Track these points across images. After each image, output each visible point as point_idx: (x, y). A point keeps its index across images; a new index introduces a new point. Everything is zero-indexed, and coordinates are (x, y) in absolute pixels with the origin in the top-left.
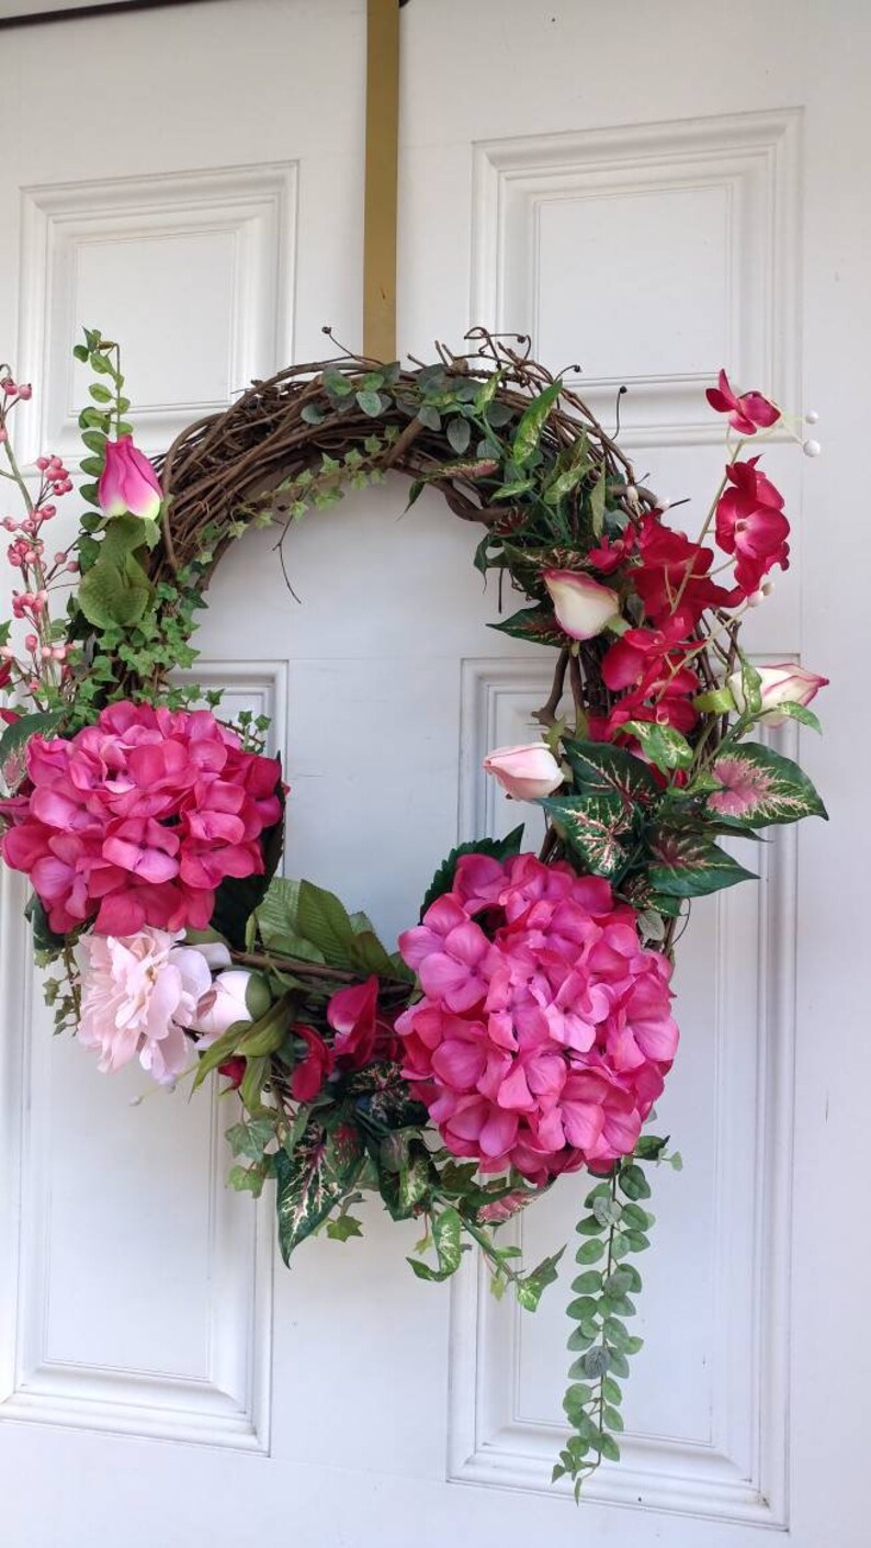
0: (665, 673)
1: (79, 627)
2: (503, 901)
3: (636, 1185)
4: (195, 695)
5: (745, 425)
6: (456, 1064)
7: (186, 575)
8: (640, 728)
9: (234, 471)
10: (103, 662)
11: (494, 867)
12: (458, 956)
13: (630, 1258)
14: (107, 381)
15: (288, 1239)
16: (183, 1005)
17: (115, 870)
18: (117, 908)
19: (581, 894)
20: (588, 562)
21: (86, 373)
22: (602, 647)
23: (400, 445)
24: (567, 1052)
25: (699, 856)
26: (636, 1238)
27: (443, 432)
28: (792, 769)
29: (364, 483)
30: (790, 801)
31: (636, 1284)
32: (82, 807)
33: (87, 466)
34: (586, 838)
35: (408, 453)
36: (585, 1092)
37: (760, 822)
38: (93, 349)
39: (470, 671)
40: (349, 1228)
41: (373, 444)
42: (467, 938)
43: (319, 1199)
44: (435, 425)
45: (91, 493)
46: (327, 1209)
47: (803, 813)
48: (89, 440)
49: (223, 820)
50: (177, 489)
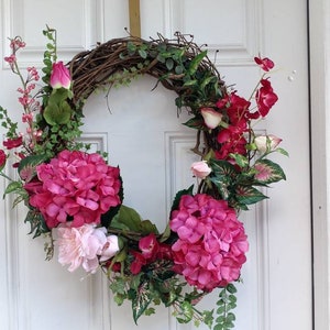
0: (237, 139)
1: (42, 124)
3: (231, 289)
4: (82, 146)
5: (266, 69)
6: (192, 258)
7: (77, 105)
8: (233, 155)
9: (95, 73)
10: (53, 136)
11: (190, 199)
12: (189, 227)
13: (231, 311)
14: (51, 42)
15: (136, 318)
18: (78, 219)
20: (214, 105)
21: (46, 40)
22: (218, 131)
23: (150, 67)
24: (221, 251)
25: (251, 192)
26: (233, 305)
27: (165, 63)
28: (278, 166)
30: (277, 176)
31: (234, 319)
32: (62, 187)
33: (44, 70)
34: (223, 189)
35: (151, 69)
36: (227, 263)
37: (269, 182)
38: (48, 33)
39: (168, 135)
40: (152, 311)
41: (140, 65)
42: (192, 221)
43: (143, 303)
44: (163, 61)
45: (45, 79)
46: (146, 306)
47: (280, 179)
48: (46, 62)
50: (74, 78)
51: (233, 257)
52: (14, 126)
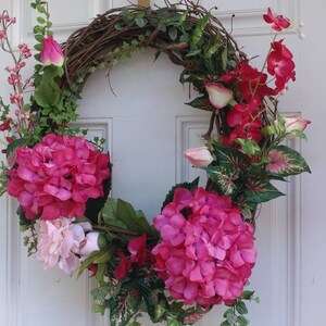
0: (250, 120)
1: (35, 107)
2: (191, 205)
3: (243, 309)
4: (77, 131)
5: (278, 28)
6: (175, 266)
7: (74, 87)
8: (241, 141)
9: (91, 48)
10: (43, 119)
11: (188, 192)
12: (174, 226)
14: (44, 16)
16: (74, 245)
17: (48, 196)
18: (49, 210)
19: (221, 202)
20: (221, 79)
21: (36, 13)
22: (227, 109)
23: (152, 37)
24: (216, 261)
25: (264, 187)
27: (167, 32)
28: (298, 154)
29: (139, 52)
30: (297, 167)
32: (36, 173)
33: (36, 47)
34: (222, 181)
35: (155, 40)
36: (222, 275)
37: (286, 175)
38: (38, 5)
39: (179, 120)
41: (141, 37)
42: (178, 219)
43: (125, 315)
44: (164, 30)
45: (38, 57)
46: (128, 320)
47: (302, 171)
48: (37, 38)
49: (88, 177)
50: (70, 55)
51: (231, 267)
52: (7, 108)
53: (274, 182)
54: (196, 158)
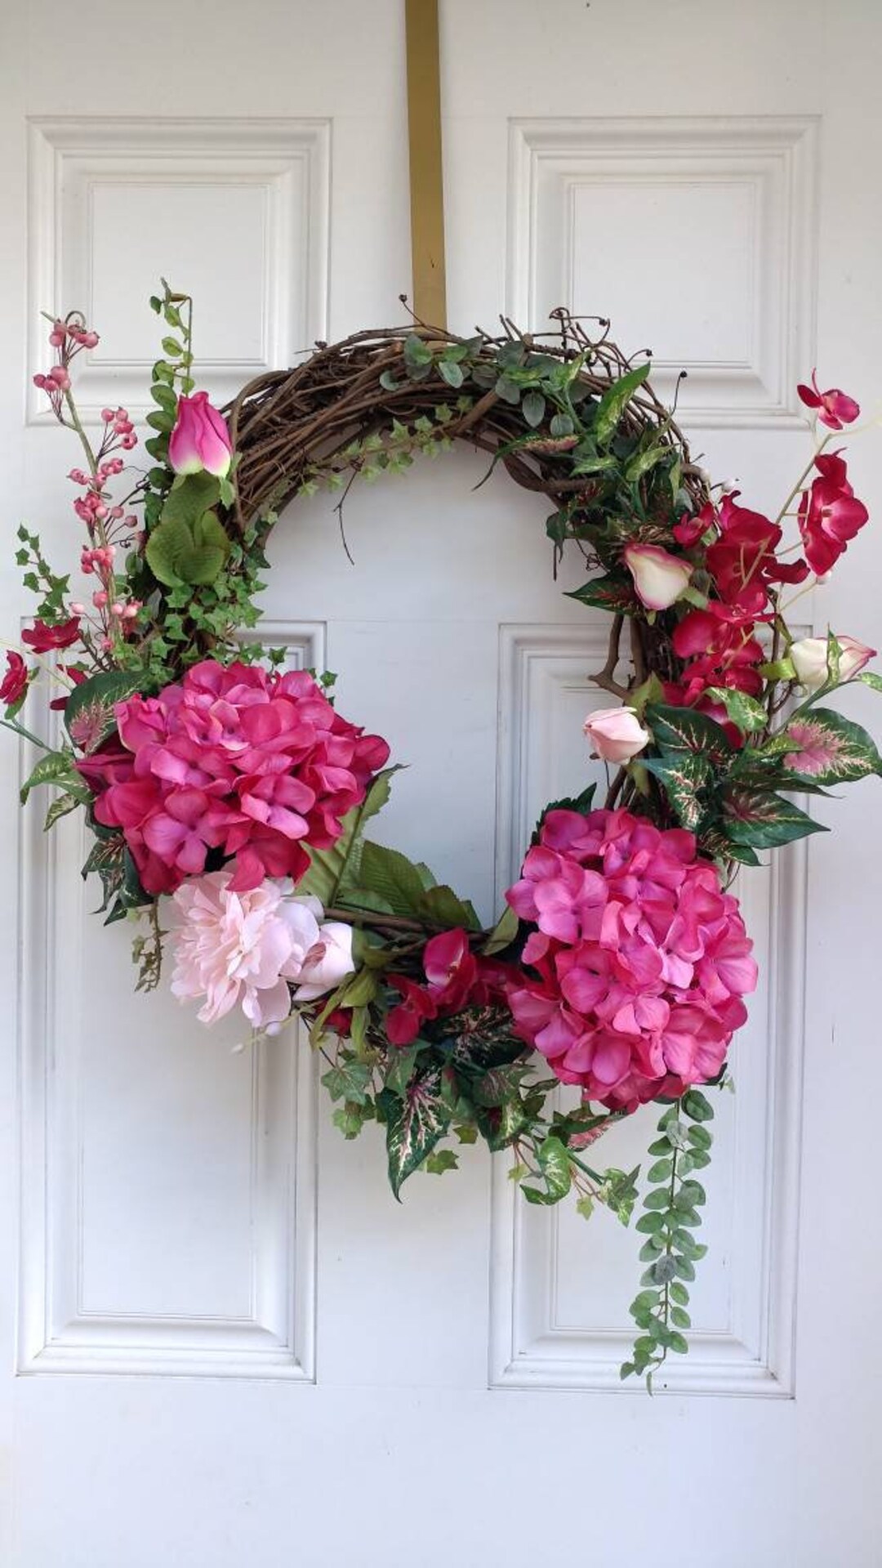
0: (734, 645)
1: (142, 583)
2: (602, 852)
3: (698, 1108)
4: (258, 654)
5: (831, 421)
6: (582, 991)
7: (251, 533)
8: (718, 694)
9: (305, 432)
10: (173, 620)
11: (578, 822)
13: (693, 1175)
14: (177, 334)
15: (396, 1177)
16: (293, 956)
19: (667, 844)
20: (666, 537)
21: (160, 327)
22: (675, 618)
23: (473, 415)
25: (771, 811)
26: (699, 1157)
27: (520, 405)
28: (861, 731)
29: (436, 451)
30: (857, 761)
31: (702, 1198)
32: (194, 765)
34: (682, 796)
35: (478, 424)
36: (684, 1024)
37: (831, 780)
38: (167, 303)
39: (508, 635)
40: (448, 1161)
41: (443, 413)
43: (422, 1137)
44: (513, 399)
45: (154, 448)
46: (430, 1145)
47: (867, 772)
48: (159, 394)
50: (243, 446)
51: (704, 1004)
52: (59, 585)
53: (800, 800)
54: (614, 736)
